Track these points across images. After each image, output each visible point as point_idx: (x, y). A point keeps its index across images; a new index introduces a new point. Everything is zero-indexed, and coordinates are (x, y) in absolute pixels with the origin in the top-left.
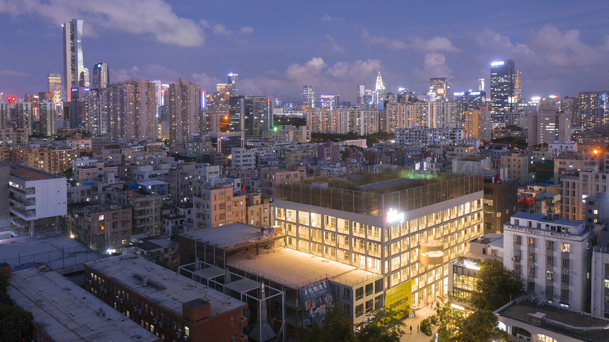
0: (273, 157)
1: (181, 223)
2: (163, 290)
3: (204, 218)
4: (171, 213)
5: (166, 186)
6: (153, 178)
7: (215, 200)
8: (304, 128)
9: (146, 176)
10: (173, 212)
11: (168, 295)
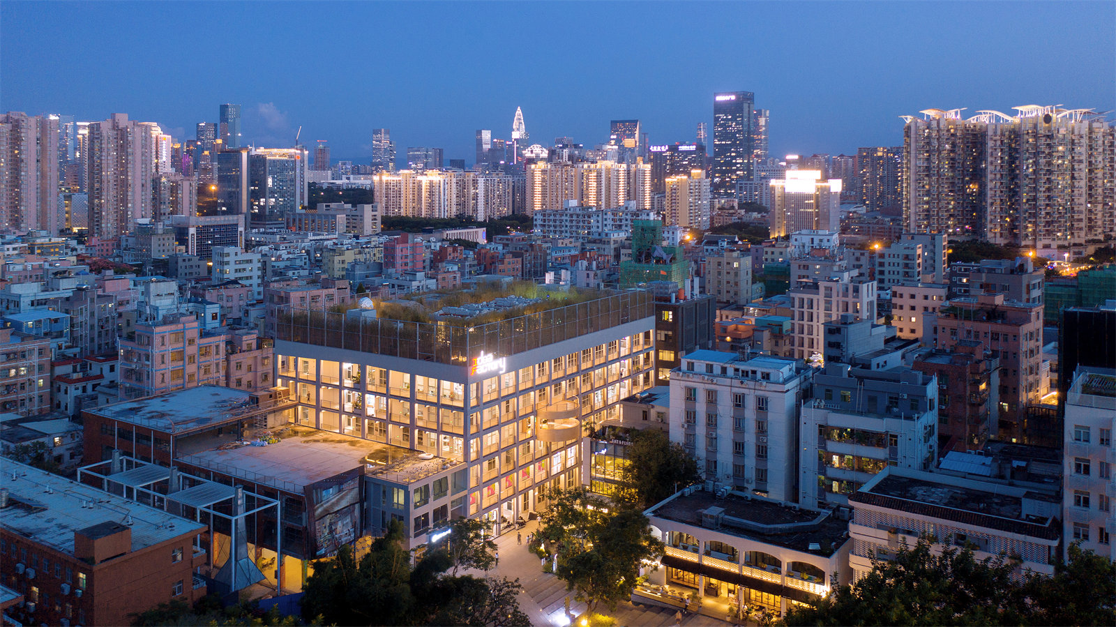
0: (298, 263)
1: (93, 390)
2: (39, 512)
3: (139, 380)
4: (75, 371)
5: (67, 321)
6: (39, 307)
7: (163, 345)
8: (368, 208)
9: (25, 303)
10: (78, 369)
11: (49, 521)
